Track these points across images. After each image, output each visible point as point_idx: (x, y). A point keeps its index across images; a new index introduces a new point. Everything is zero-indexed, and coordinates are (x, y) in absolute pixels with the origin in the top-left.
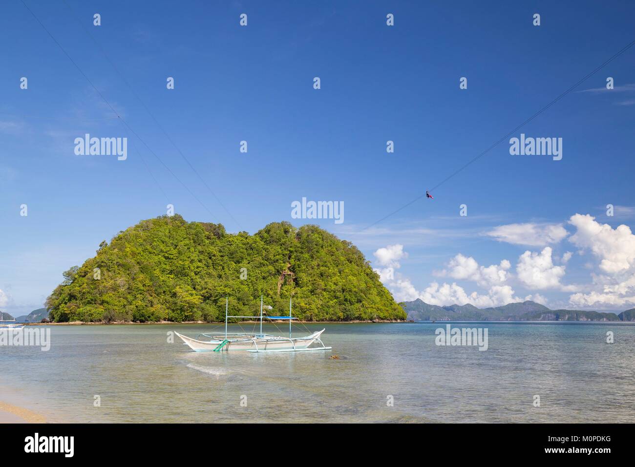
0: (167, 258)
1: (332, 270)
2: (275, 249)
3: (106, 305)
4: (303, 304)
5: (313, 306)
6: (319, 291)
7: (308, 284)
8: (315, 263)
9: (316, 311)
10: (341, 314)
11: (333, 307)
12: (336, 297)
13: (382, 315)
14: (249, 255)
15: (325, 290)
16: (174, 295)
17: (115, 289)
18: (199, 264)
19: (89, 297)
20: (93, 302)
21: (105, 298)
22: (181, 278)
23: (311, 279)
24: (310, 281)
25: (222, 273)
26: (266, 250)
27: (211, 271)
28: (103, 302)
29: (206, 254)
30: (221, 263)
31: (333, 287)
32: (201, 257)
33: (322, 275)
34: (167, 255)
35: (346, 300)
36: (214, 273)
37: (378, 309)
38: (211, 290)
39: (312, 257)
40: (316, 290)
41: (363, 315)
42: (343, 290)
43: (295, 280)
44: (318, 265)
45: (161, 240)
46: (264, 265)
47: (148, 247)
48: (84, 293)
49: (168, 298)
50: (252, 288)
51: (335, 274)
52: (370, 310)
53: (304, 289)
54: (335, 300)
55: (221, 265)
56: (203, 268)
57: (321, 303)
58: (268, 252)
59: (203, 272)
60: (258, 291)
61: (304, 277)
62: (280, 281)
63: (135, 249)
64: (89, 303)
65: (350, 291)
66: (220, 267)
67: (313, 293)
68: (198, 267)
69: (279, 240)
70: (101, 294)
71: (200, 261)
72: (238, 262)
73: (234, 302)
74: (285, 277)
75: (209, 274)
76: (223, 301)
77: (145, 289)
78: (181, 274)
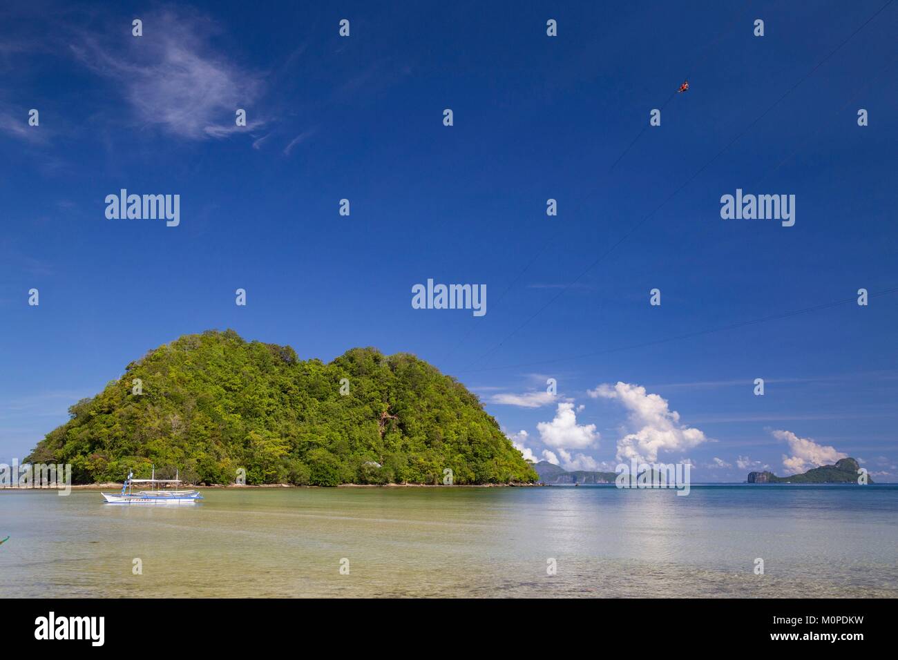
0: (228, 389)
1: (449, 413)
2: (367, 383)
3: (153, 457)
4: (422, 460)
5: (436, 464)
6: (437, 442)
7: (420, 433)
8: (423, 403)
9: (439, 470)
10: (472, 475)
11: (459, 464)
12: (460, 451)
15: (444, 440)
16: (247, 444)
17: (165, 432)
18: (271, 400)
19: (126, 445)
20: (132, 453)
21: (151, 446)
22: (250, 419)
23: (423, 426)
24: (421, 428)
25: (304, 414)
27: (288, 410)
28: (148, 453)
29: (278, 387)
30: (302, 400)
32: (273, 390)
33: (438, 419)
34: (228, 385)
35: (476, 455)
36: (293, 413)
38: (295, 437)
39: (419, 395)
40: (433, 440)
41: (498, 477)
42: (470, 442)
43: (401, 426)
44: (428, 407)
45: (217, 364)
46: (357, 404)
47: (201, 372)
48: (116, 438)
49: (239, 448)
50: (347, 436)
51: (453, 419)
52: (504, 469)
53: (416, 438)
54: (460, 455)
55: (301, 403)
56: (277, 406)
57: (443, 459)
58: (359, 386)
59: (278, 412)
60: (355, 440)
61: (413, 423)
62: (380, 428)
63: (182, 374)
64: (126, 453)
65: (480, 443)
66: (300, 406)
67: (429, 445)
68: (269, 405)
69: (370, 371)
70: (144, 440)
71: (271, 396)
72: (322, 399)
73: (330, 457)
74: (386, 421)
75: (286, 415)
76: (316, 454)
77: (209, 433)
78: (249, 413)
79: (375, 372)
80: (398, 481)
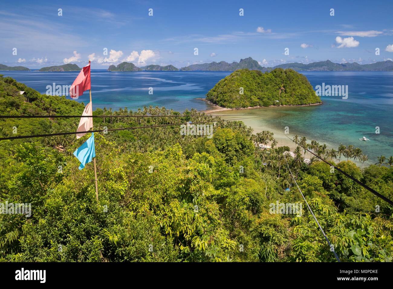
0: (247, 86)
1: (297, 87)
2: (278, 79)
4: (288, 100)
5: (291, 101)
6: (292, 95)
8: (291, 85)
9: (292, 102)
10: (300, 103)
11: (297, 101)
12: (298, 97)
13: (313, 103)
14: (270, 82)
15: (295, 95)
16: (251, 99)
17: (236, 98)
18: (256, 87)
19: (230, 101)
21: (234, 101)
24: (290, 91)
25: (263, 90)
26: (275, 80)
27: (260, 89)
28: (234, 103)
30: (262, 86)
31: (298, 94)
32: (256, 84)
33: (294, 89)
35: (301, 99)
37: (312, 101)
38: (260, 96)
39: (291, 83)
41: (307, 103)
42: (301, 95)
43: (285, 91)
44: (293, 85)
45: (244, 80)
46: (275, 86)
47: (241, 83)
48: (228, 100)
49: (249, 100)
50: (272, 94)
51: (298, 89)
52: (309, 101)
53: (288, 94)
57: (294, 99)
59: (257, 90)
60: (274, 95)
61: (288, 90)
62: (280, 91)
64: (230, 103)
65: (303, 95)
66: (262, 88)
69: (279, 76)
70: (233, 100)
71: (256, 86)
72: (267, 85)
73: (267, 100)
74: (282, 90)
75: (259, 90)
76: (265, 100)
77: (244, 98)
78: (251, 91)
79: (281, 76)
80: (282, 105)
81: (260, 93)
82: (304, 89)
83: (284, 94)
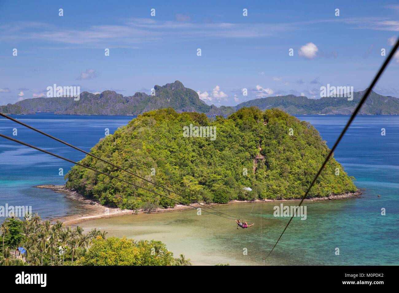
0: (171, 152)
1: (296, 154)
2: (248, 135)
3: (142, 197)
4: (274, 187)
5: (282, 188)
7: (277, 168)
8: (281, 148)
9: (285, 192)
11: (297, 187)
12: (300, 179)
13: (336, 192)
14: (229, 142)
15: (290, 173)
16: (182, 185)
18: (194, 154)
19: (130, 191)
20: (132, 195)
21: (140, 191)
22: (183, 168)
23: (279, 163)
24: (278, 164)
25: (211, 161)
26: (242, 137)
27: (203, 159)
28: (139, 195)
29: (197, 144)
30: (210, 152)
31: (298, 170)
32: (195, 147)
33: (288, 160)
34: (171, 150)
35: (308, 182)
36: (205, 161)
37: (333, 187)
38: (206, 177)
39: (279, 143)
40: (284, 173)
41: (321, 194)
42: (306, 174)
43: (267, 163)
44: (284, 150)
45: (165, 136)
46: (241, 151)
47: (157, 144)
48: (124, 187)
49: (179, 187)
50: (234, 172)
51: (298, 158)
52: (326, 189)
53: (274, 171)
54: (299, 182)
55: (210, 154)
56: (197, 157)
57: (288, 184)
58: (243, 139)
59: (198, 161)
60: (239, 175)
61: (273, 162)
62: (254, 165)
63: (149, 147)
64: (130, 195)
65: (311, 174)
66: (209, 156)
67: (281, 176)
68: (193, 157)
69: (251, 126)
70: (137, 188)
71: (194, 151)
72: (221, 150)
73: (224, 187)
74: (258, 161)
75: (202, 162)
76: (216, 186)
77: (164, 182)
78: (182, 164)
79: (254, 126)
80: (260, 198)
81: (206, 170)
82: (313, 158)
83: (263, 173)
